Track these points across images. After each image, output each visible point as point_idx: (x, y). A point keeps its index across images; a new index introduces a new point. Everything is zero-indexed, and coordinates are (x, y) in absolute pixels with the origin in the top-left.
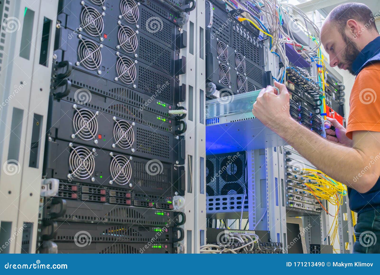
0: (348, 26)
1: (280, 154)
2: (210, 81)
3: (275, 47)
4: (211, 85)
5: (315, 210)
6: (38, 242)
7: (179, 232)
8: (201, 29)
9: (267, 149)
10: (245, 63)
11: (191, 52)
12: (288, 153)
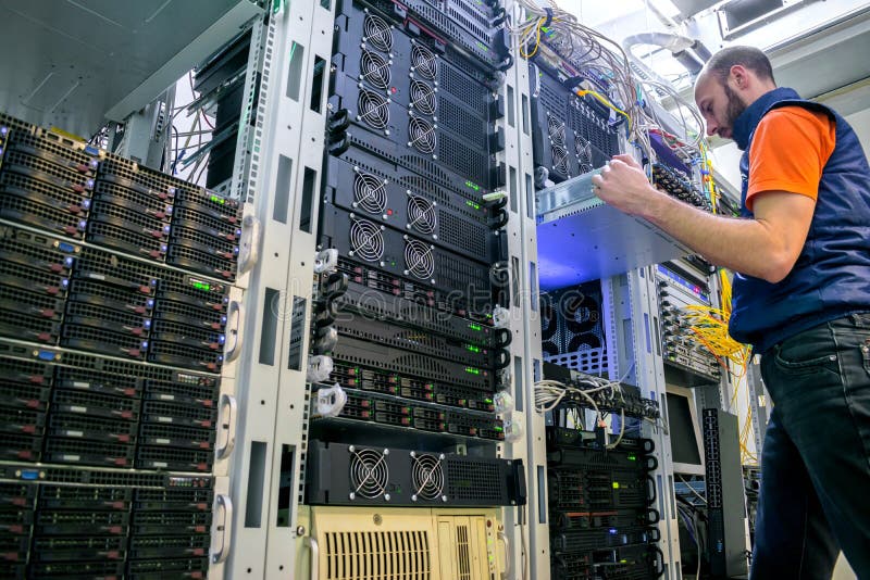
0: (732, 74)
1: (650, 282)
2: (539, 165)
3: (633, 135)
4: (541, 170)
5: (710, 374)
6: (311, 330)
7: (503, 356)
8: (524, 97)
9: (630, 274)
10: (589, 151)
11: (511, 123)
12: (663, 284)
